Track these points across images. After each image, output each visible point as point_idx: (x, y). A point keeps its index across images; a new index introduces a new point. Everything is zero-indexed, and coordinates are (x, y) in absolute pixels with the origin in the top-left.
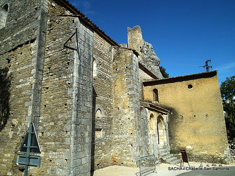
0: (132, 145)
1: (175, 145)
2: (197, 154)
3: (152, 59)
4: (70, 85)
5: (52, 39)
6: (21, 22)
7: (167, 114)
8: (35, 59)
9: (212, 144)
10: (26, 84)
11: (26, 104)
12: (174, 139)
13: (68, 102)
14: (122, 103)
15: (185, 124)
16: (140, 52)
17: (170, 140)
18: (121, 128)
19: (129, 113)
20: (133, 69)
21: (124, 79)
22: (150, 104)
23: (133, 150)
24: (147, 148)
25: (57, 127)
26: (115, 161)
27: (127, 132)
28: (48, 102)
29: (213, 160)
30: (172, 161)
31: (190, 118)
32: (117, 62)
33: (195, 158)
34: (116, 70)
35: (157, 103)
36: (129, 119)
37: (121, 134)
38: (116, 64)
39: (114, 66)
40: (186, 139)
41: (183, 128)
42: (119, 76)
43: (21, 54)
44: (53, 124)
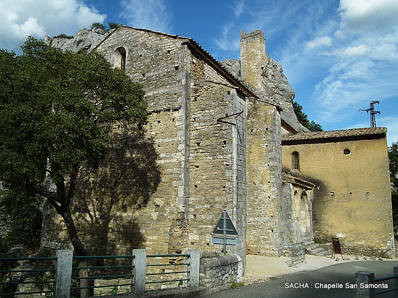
0: (272, 231)
1: (320, 232)
2: (350, 245)
3: (281, 91)
4: (229, 167)
5: (200, 109)
6: (154, 81)
7: (311, 189)
8: (181, 133)
9: (372, 232)
10: (172, 161)
11: (174, 183)
12: (320, 224)
13: (227, 184)
14: (260, 177)
15: (336, 203)
16: (262, 75)
17: (314, 224)
18: (257, 209)
19: (269, 190)
20: (275, 133)
21: (262, 145)
22: (295, 179)
23: (275, 236)
24: (290, 235)
25: (214, 210)
26: (249, 250)
27: (267, 215)
28: (199, 182)
29: (372, 252)
30: (318, 252)
31: (344, 196)
32: (253, 120)
33: (347, 250)
34: (252, 131)
35: (298, 172)
36: (269, 197)
37: (258, 216)
38: (252, 122)
39: (248, 126)
40: (336, 224)
41: (333, 210)
42: (256, 140)
43: (159, 122)
44: (208, 206)
